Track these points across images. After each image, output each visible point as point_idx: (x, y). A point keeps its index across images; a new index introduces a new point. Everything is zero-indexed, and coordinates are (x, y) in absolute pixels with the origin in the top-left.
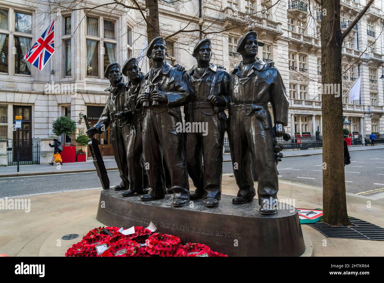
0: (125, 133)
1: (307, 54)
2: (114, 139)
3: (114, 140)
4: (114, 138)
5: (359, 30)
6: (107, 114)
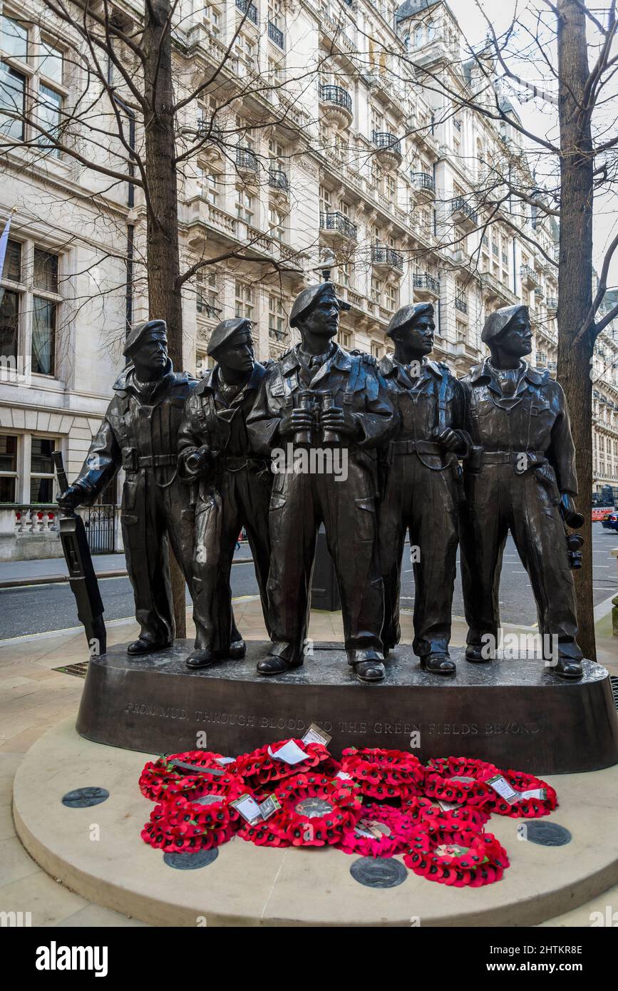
0: (176, 502)
1: (352, 329)
4: (136, 515)
5: (443, 296)
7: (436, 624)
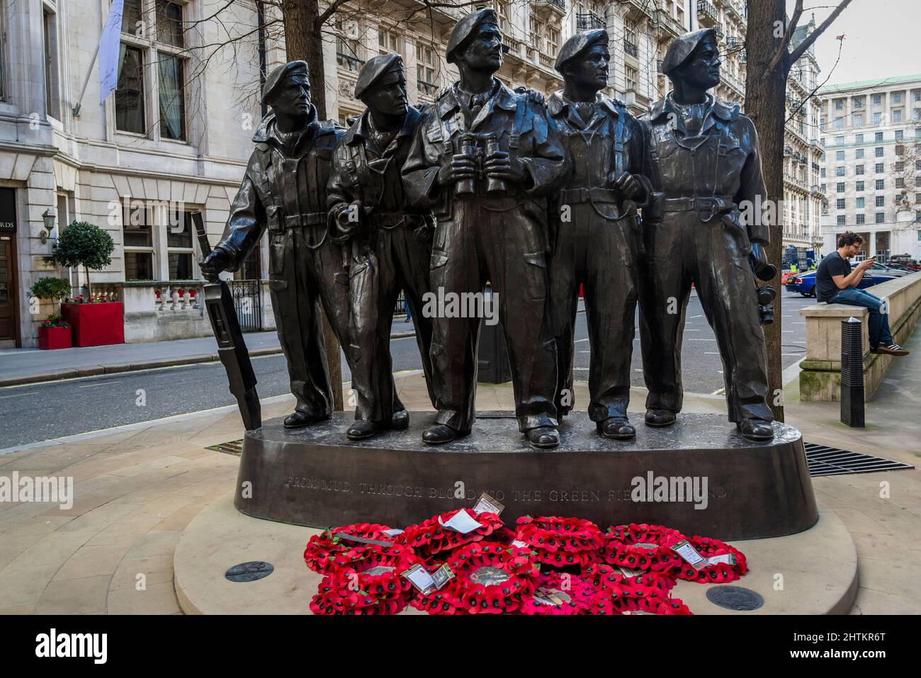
0: (328, 265)
2: (284, 283)
3: (286, 286)
4: (285, 280)
6: (252, 211)
7: (614, 387)
